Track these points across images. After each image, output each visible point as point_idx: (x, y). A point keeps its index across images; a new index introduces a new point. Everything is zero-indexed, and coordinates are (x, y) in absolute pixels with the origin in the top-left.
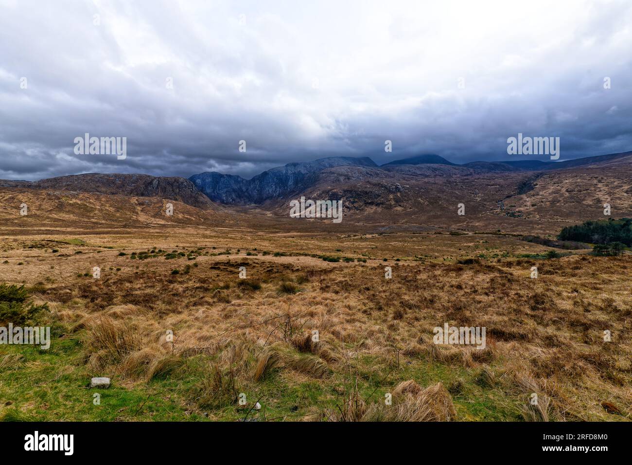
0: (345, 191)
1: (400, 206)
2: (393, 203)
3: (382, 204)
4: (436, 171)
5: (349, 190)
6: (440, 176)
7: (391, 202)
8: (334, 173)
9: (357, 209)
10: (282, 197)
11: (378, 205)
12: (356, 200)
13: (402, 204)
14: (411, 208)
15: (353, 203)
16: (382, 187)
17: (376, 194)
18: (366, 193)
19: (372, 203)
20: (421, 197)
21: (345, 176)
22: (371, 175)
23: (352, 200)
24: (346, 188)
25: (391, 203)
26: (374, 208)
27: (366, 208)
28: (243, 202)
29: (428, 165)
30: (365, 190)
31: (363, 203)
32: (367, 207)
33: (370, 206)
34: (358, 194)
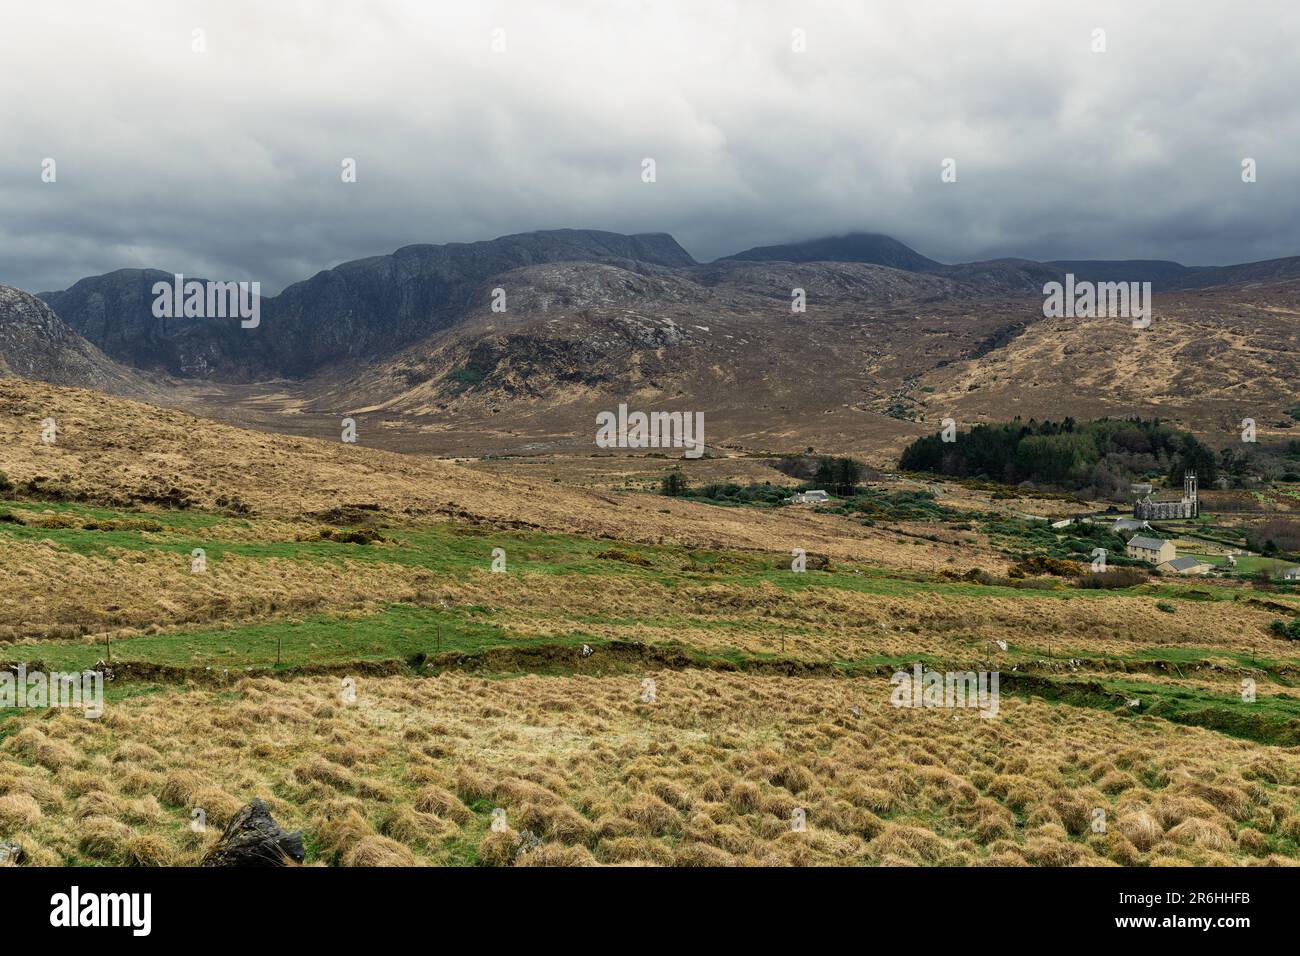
0: (513, 339)
1: (654, 385)
2: (636, 375)
3: (603, 378)
4: (850, 284)
5: (522, 338)
6: (857, 300)
7: (631, 373)
8: (528, 283)
9: (532, 392)
10: (373, 358)
11: (591, 381)
12: (536, 367)
13: (659, 381)
14: (680, 392)
15: (526, 375)
16: (617, 330)
17: (593, 351)
18: (566, 346)
19: (575, 378)
20: (722, 361)
21: (560, 292)
22: (639, 292)
23: (524, 366)
24: (516, 331)
25: (629, 377)
26: (581, 389)
27: (559, 391)
28: (243, 369)
29: (832, 265)
30: (565, 337)
31: (553, 375)
32: (563, 389)
33: (571, 386)
34: (544, 351)
